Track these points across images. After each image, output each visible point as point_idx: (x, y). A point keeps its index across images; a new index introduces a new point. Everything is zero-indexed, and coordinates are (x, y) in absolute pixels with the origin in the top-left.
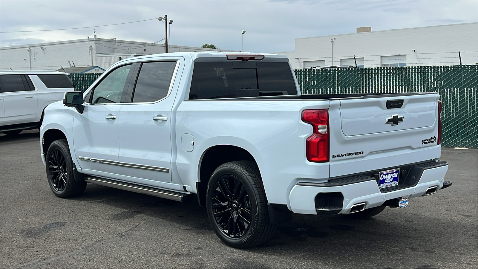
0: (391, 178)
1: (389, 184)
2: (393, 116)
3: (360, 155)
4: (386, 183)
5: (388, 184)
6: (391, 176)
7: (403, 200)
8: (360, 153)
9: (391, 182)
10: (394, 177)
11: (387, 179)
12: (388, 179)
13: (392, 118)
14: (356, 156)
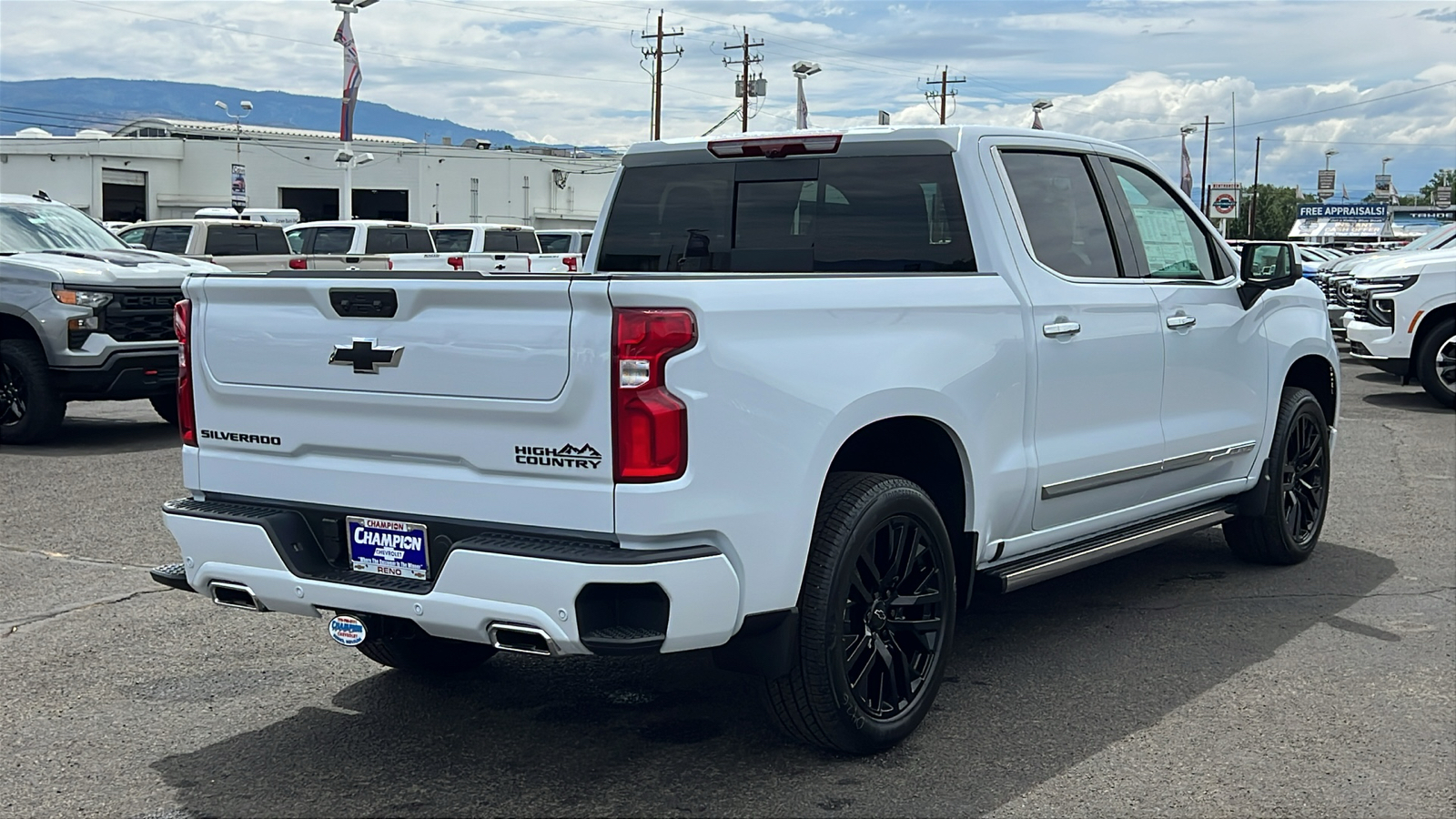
0: (398, 547)
1: (393, 566)
2: (355, 343)
3: (270, 447)
4: (378, 558)
5: (385, 566)
6: (395, 542)
7: (347, 621)
8: (271, 440)
9: (396, 560)
10: (408, 547)
11: (382, 547)
12: (386, 549)
13: (351, 347)
14: (261, 446)
